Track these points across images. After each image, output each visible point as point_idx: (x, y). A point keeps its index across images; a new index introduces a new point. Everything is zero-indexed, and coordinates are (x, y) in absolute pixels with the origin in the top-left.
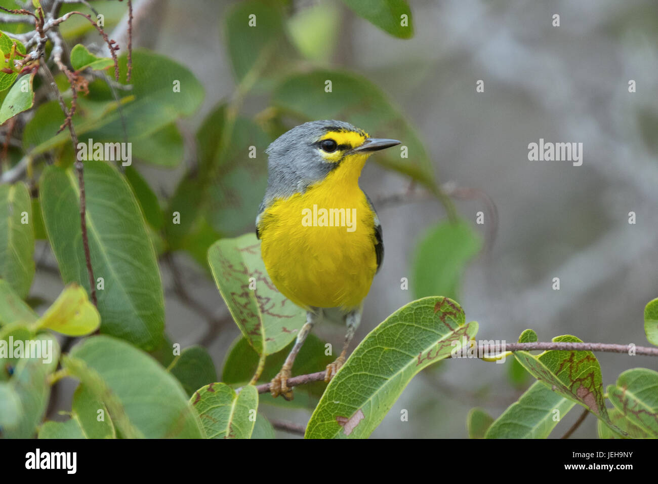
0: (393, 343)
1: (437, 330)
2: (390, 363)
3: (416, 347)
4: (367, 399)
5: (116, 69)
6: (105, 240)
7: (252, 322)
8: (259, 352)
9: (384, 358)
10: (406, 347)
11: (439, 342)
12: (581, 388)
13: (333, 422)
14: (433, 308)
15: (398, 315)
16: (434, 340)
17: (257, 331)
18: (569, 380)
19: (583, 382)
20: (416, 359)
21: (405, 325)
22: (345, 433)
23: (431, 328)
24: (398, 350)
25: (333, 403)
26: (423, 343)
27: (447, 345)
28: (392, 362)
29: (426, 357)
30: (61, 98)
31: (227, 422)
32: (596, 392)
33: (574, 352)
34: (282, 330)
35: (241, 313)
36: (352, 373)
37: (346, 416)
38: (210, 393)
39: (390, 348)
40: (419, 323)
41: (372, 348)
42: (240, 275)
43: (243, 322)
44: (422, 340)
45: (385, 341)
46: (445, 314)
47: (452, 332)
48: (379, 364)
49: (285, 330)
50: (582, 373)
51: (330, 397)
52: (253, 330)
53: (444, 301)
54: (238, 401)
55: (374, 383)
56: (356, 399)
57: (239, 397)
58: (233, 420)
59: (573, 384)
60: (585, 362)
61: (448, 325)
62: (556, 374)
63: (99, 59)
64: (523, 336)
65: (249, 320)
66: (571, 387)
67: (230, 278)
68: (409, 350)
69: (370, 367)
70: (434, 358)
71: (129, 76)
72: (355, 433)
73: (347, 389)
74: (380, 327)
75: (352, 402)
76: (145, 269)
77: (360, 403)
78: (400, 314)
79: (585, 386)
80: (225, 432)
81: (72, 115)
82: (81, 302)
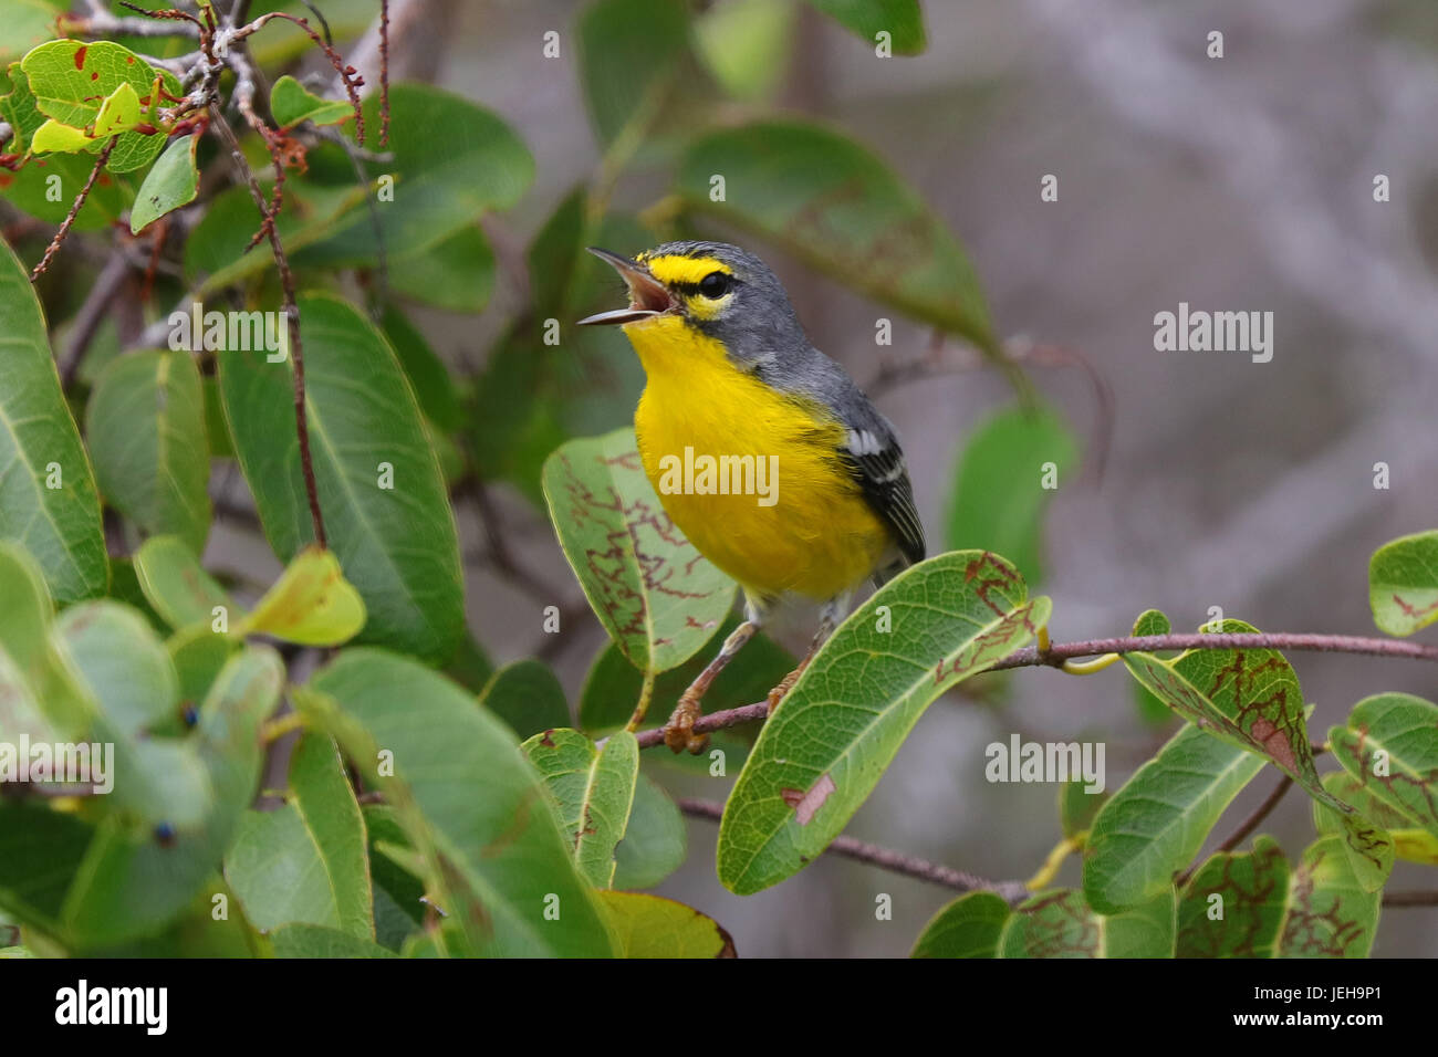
0: (887, 643)
1: (973, 615)
2: (883, 682)
3: (930, 650)
4: (838, 753)
5: (358, 122)
6: (345, 455)
7: (627, 608)
8: (641, 668)
9: (870, 674)
10: (912, 650)
11: (976, 640)
12: (1260, 721)
13: (774, 801)
14: (962, 573)
15: (894, 590)
16: (967, 635)
17: (638, 626)
18: (1235, 706)
19: (1263, 711)
20: (932, 672)
21: (908, 607)
22: (798, 820)
23: (960, 612)
24: (897, 656)
25: (774, 762)
26: (946, 640)
27: (992, 644)
28: (886, 680)
29: (951, 667)
30: (253, 181)
31: (580, 805)
32: (1291, 729)
33: (1242, 651)
34: (687, 622)
35: (607, 590)
36: (808, 703)
37: (800, 787)
38: (545, 748)
39: (881, 654)
40: (937, 603)
41: (846, 654)
42: (606, 514)
43: (610, 608)
44: (943, 636)
45: (872, 640)
46: (986, 584)
47: (1001, 619)
48: (860, 685)
49: (691, 622)
50: (1262, 692)
51: (767, 751)
52: (629, 624)
53: (983, 559)
54: (602, 764)
55: (853, 721)
56: (819, 753)
57: (603, 756)
58: (591, 800)
59: (1243, 714)
60: (1267, 671)
61: (993, 606)
62: (1209, 696)
63: (327, 105)
64: (1141, 623)
65: (622, 603)
66: (1240, 720)
67: (585, 521)
68: (918, 656)
69: (843, 690)
70: (967, 669)
71: (384, 134)
72: (817, 820)
73: (801, 734)
74: (861, 613)
75: (810, 761)
76: (424, 510)
77: (825, 762)
78: (899, 586)
79: (1269, 717)
80: (577, 824)
81: (275, 214)
82: (328, 581)
